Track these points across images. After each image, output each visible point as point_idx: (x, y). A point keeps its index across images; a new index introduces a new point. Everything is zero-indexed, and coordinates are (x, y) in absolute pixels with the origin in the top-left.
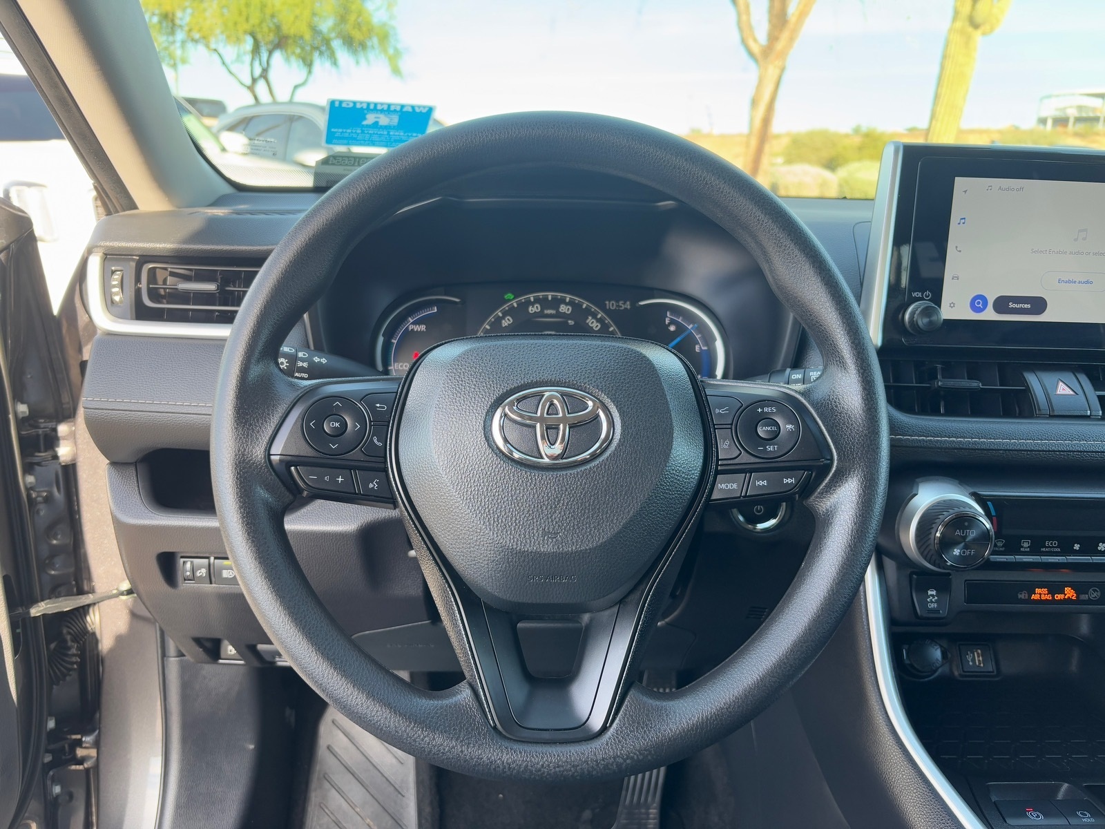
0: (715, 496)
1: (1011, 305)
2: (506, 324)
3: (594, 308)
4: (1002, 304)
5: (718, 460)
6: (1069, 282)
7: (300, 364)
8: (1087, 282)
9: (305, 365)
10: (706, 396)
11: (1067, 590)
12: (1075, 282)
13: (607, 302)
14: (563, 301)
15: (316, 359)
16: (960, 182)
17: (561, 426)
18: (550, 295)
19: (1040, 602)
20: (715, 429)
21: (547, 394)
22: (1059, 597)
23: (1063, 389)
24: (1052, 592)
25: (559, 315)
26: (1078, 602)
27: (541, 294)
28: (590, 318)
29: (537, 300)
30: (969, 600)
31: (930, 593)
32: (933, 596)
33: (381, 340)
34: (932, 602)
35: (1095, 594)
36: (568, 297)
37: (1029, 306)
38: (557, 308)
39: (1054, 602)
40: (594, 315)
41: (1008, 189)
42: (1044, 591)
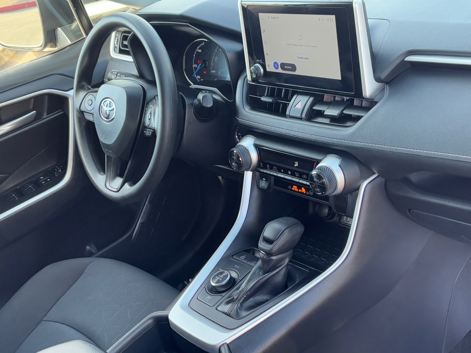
1: (285, 67)
4: (283, 66)
5: (143, 124)
6: (300, 58)
8: (306, 58)
10: (147, 103)
11: (303, 188)
12: (303, 58)
19: (294, 191)
20: (144, 114)
22: (300, 191)
26: (306, 194)
30: (275, 185)
31: (264, 179)
34: (263, 183)
35: (311, 193)
37: (291, 68)
39: (298, 192)
41: (274, 18)
42: (296, 187)
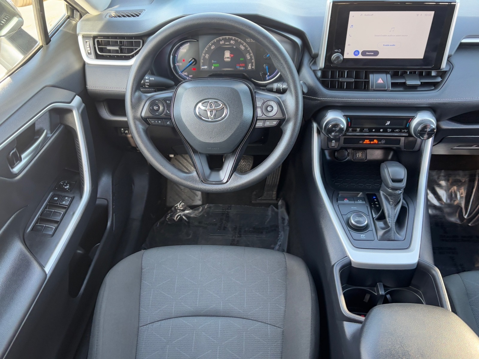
0: (257, 126)
1: (367, 53)
2: (213, 48)
3: (242, 42)
4: (364, 53)
5: (257, 117)
6: (387, 45)
7: (147, 81)
8: (393, 45)
9: (148, 81)
10: (255, 98)
11: (375, 141)
12: (389, 45)
13: (247, 39)
14: (232, 39)
15: (151, 79)
16: (352, 14)
17: (214, 111)
18: (227, 37)
19: (366, 144)
20: (257, 108)
21: (210, 102)
22: (372, 142)
23: (380, 81)
24: (370, 141)
25: (230, 44)
26: (378, 144)
27: (224, 37)
28: (241, 45)
29: (223, 39)
30: (345, 143)
31: (333, 141)
32: (334, 142)
33: (171, 57)
34: (333, 144)
35: (383, 142)
36: (234, 38)
37: (373, 53)
38: (230, 42)
39: (370, 144)
40: (242, 44)
41: (368, 15)
42: (368, 141)
